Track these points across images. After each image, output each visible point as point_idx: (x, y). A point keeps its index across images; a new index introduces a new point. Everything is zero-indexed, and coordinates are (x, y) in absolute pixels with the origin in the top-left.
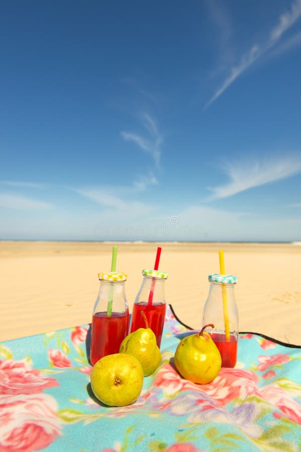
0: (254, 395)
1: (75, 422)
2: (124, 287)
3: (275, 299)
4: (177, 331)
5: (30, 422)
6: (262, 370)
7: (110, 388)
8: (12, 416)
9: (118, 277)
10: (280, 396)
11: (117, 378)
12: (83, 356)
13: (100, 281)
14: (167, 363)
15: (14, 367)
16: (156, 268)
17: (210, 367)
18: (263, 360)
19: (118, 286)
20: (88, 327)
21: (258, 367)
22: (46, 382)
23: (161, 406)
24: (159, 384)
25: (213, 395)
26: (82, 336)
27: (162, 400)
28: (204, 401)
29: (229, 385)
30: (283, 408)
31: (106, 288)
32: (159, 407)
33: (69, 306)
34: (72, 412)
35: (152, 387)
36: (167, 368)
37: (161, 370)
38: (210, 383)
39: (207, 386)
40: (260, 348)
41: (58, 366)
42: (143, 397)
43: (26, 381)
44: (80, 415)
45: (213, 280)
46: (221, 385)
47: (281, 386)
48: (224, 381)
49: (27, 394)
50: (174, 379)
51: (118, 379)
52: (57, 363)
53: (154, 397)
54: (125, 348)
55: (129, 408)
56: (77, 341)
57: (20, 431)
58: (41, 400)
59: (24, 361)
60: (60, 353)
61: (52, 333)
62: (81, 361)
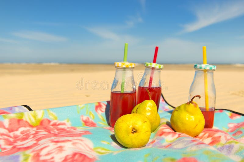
0: (232, 140)
3: (233, 94)
4: (166, 110)
5: (76, 152)
6: (232, 131)
7: (129, 135)
8: (64, 149)
11: (133, 128)
12: (104, 121)
13: (115, 68)
14: (165, 124)
15: (59, 125)
16: (155, 61)
17: (197, 125)
18: (231, 126)
19: (129, 71)
20: (106, 103)
21: (228, 129)
22: (83, 132)
23: (165, 146)
24: (161, 135)
26: (102, 108)
27: (165, 144)
29: (212, 136)
32: (162, 147)
33: (87, 96)
34: (103, 149)
35: (156, 137)
36: (165, 127)
37: (161, 128)
40: (229, 118)
41: (88, 126)
42: (150, 143)
43: (68, 132)
44: (109, 152)
45: (198, 67)
46: (205, 137)
48: (207, 135)
49: (72, 137)
51: (135, 129)
52: (87, 124)
53: (158, 142)
54: (135, 113)
56: (99, 111)
57: (71, 156)
58: (81, 140)
59: (65, 121)
60: (88, 118)
61: (82, 106)
62: (103, 124)
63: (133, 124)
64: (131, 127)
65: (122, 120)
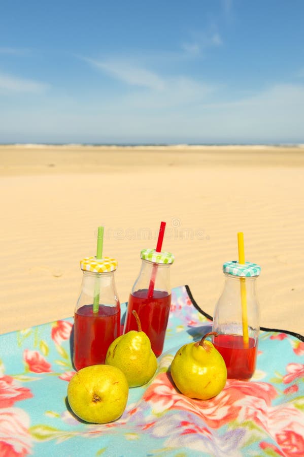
0: (251, 419)
1: (48, 440)
2: (113, 279)
4: (192, 323)
7: (88, 406)
9: (105, 267)
10: (292, 418)
11: (95, 395)
12: (66, 357)
13: (82, 271)
14: (164, 372)
16: (159, 249)
17: (210, 382)
18: (292, 369)
19: (105, 278)
20: (73, 321)
21: (284, 377)
22: (19, 393)
23: (145, 425)
24: (148, 398)
25: (210, 415)
26: (65, 332)
27: (148, 418)
28: (189, 423)
29: (230, 404)
30: (289, 434)
31: (90, 280)
32: (141, 426)
34: (47, 428)
35: (140, 402)
36: (162, 379)
37: (155, 381)
38: (211, 399)
39: (207, 403)
41: (35, 371)
42: (128, 412)
44: (55, 432)
45: (228, 272)
46: (222, 403)
47: (298, 406)
48: (226, 399)
50: (166, 394)
51: (97, 396)
52: (34, 367)
53: (140, 413)
54: (112, 355)
55: (109, 426)
56: (59, 339)
60: (37, 355)
61: (27, 331)
62: (63, 364)
63: (95, 387)
64: (91, 392)
65: (79, 380)
